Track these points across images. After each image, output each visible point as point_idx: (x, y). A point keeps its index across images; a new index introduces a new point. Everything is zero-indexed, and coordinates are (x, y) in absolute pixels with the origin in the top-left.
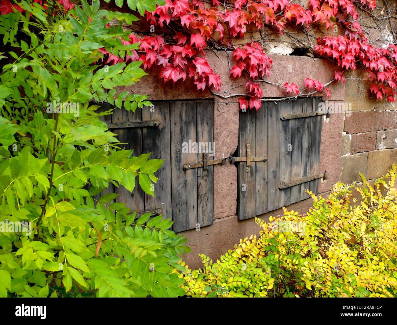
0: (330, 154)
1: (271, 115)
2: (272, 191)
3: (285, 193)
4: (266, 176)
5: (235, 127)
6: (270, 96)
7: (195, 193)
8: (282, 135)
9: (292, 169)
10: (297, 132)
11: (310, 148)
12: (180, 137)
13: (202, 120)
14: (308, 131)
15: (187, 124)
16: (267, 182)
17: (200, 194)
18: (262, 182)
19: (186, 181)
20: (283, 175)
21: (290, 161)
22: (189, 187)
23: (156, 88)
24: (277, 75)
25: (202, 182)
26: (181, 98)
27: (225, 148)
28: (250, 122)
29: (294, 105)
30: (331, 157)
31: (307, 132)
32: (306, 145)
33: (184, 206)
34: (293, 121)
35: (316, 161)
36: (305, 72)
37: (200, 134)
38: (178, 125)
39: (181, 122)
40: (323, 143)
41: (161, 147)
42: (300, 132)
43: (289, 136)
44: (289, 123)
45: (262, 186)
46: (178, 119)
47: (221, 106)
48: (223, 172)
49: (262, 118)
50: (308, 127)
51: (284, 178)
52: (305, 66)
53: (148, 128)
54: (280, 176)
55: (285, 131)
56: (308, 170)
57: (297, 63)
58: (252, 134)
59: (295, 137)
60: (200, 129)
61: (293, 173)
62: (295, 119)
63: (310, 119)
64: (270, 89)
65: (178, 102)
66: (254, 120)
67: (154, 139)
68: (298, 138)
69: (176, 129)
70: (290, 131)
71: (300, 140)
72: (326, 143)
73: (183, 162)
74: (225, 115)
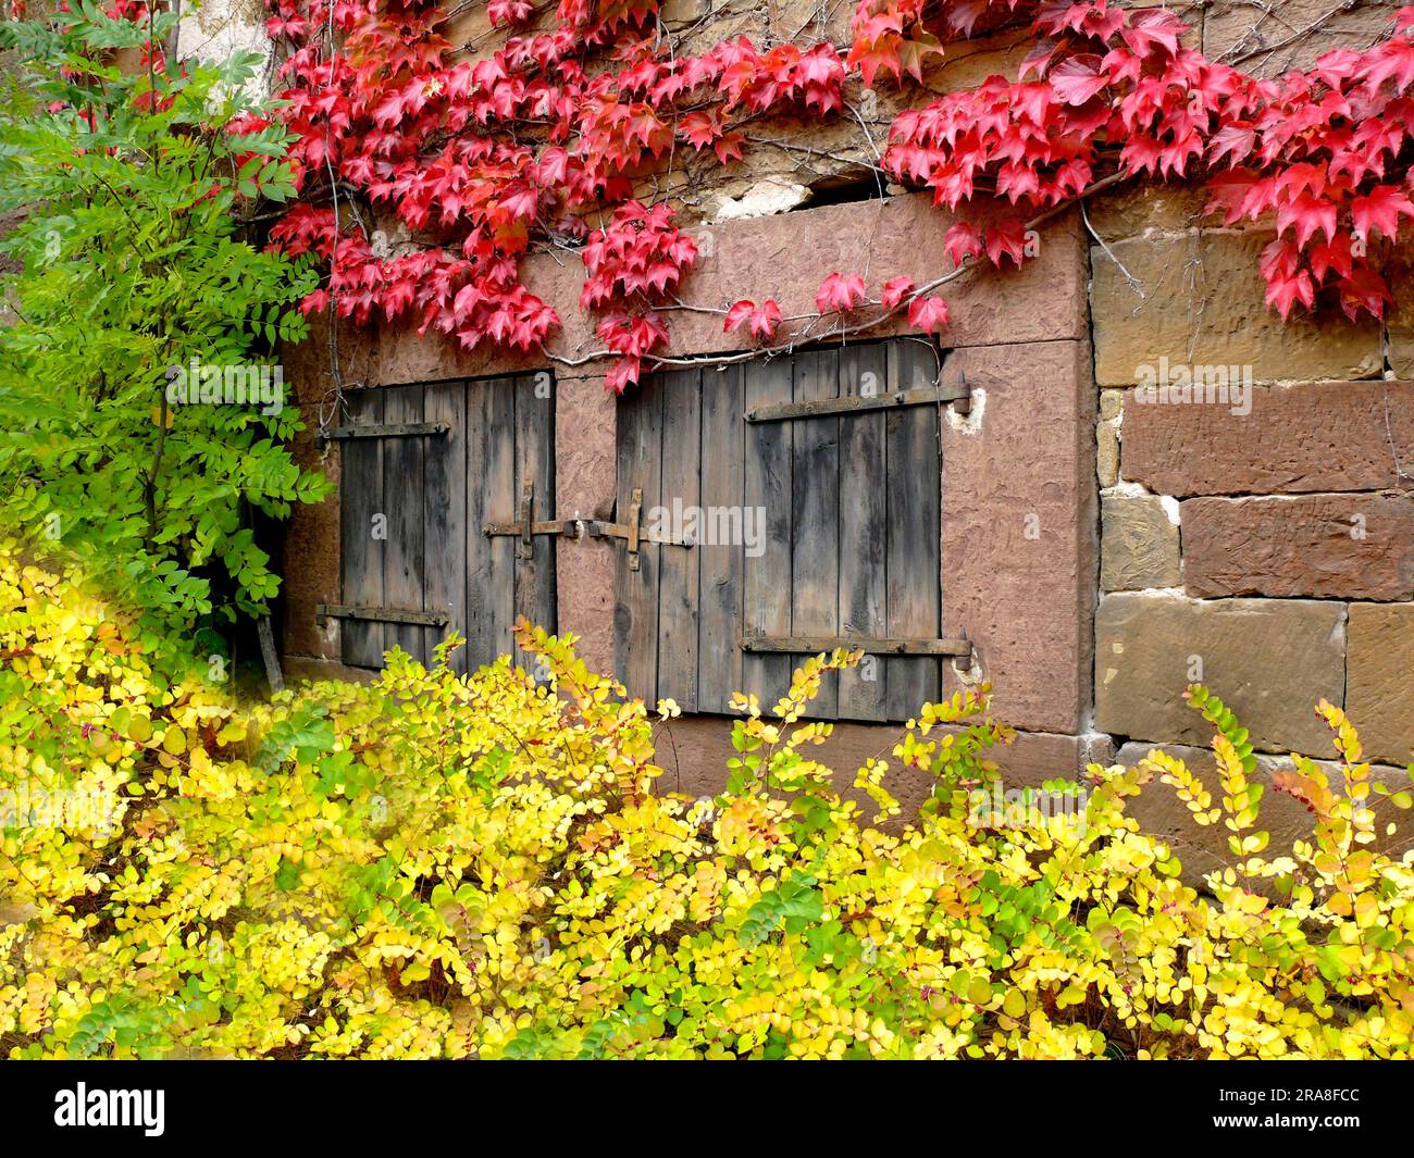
0: (998, 568)
1: (713, 406)
2: (715, 648)
3: (768, 668)
4: (692, 594)
5: (605, 440)
6: (707, 348)
7: (510, 597)
8: (754, 469)
9: (797, 590)
10: (817, 466)
11: (882, 529)
12: (481, 459)
13: (526, 420)
14: (869, 463)
15: (496, 429)
16: (697, 617)
17: (519, 601)
18: (679, 610)
19: (492, 563)
20: (757, 604)
21: (787, 563)
22: (496, 579)
23: (443, 354)
24: (729, 283)
25: (523, 571)
26: (486, 372)
27: (581, 495)
28: (646, 427)
29: (798, 371)
30: (1007, 579)
31: (861, 466)
32: (857, 513)
33: (487, 621)
34: (799, 426)
35: (918, 585)
36: (843, 255)
37: (521, 454)
38: (480, 432)
39: (485, 427)
40: (951, 517)
41: (450, 477)
42: (829, 467)
43: (783, 476)
44: (779, 433)
45: (678, 622)
46: (480, 420)
47: (570, 387)
48: (577, 559)
49: (683, 417)
50: (867, 447)
51: (763, 618)
52: (842, 233)
53: (431, 436)
54: (748, 606)
55: (766, 458)
56: (872, 612)
57: (807, 229)
58: (651, 461)
59: (806, 481)
60: (520, 444)
61: (800, 605)
62: (806, 418)
63: (874, 418)
64: (704, 330)
65: (482, 383)
66: (657, 422)
67: (440, 462)
68: (819, 487)
69: (476, 441)
70: (786, 457)
71: (827, 492)
72: (970, 516)
73: (487, 518)
74: (580, 410)
